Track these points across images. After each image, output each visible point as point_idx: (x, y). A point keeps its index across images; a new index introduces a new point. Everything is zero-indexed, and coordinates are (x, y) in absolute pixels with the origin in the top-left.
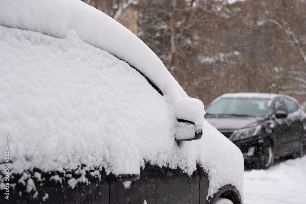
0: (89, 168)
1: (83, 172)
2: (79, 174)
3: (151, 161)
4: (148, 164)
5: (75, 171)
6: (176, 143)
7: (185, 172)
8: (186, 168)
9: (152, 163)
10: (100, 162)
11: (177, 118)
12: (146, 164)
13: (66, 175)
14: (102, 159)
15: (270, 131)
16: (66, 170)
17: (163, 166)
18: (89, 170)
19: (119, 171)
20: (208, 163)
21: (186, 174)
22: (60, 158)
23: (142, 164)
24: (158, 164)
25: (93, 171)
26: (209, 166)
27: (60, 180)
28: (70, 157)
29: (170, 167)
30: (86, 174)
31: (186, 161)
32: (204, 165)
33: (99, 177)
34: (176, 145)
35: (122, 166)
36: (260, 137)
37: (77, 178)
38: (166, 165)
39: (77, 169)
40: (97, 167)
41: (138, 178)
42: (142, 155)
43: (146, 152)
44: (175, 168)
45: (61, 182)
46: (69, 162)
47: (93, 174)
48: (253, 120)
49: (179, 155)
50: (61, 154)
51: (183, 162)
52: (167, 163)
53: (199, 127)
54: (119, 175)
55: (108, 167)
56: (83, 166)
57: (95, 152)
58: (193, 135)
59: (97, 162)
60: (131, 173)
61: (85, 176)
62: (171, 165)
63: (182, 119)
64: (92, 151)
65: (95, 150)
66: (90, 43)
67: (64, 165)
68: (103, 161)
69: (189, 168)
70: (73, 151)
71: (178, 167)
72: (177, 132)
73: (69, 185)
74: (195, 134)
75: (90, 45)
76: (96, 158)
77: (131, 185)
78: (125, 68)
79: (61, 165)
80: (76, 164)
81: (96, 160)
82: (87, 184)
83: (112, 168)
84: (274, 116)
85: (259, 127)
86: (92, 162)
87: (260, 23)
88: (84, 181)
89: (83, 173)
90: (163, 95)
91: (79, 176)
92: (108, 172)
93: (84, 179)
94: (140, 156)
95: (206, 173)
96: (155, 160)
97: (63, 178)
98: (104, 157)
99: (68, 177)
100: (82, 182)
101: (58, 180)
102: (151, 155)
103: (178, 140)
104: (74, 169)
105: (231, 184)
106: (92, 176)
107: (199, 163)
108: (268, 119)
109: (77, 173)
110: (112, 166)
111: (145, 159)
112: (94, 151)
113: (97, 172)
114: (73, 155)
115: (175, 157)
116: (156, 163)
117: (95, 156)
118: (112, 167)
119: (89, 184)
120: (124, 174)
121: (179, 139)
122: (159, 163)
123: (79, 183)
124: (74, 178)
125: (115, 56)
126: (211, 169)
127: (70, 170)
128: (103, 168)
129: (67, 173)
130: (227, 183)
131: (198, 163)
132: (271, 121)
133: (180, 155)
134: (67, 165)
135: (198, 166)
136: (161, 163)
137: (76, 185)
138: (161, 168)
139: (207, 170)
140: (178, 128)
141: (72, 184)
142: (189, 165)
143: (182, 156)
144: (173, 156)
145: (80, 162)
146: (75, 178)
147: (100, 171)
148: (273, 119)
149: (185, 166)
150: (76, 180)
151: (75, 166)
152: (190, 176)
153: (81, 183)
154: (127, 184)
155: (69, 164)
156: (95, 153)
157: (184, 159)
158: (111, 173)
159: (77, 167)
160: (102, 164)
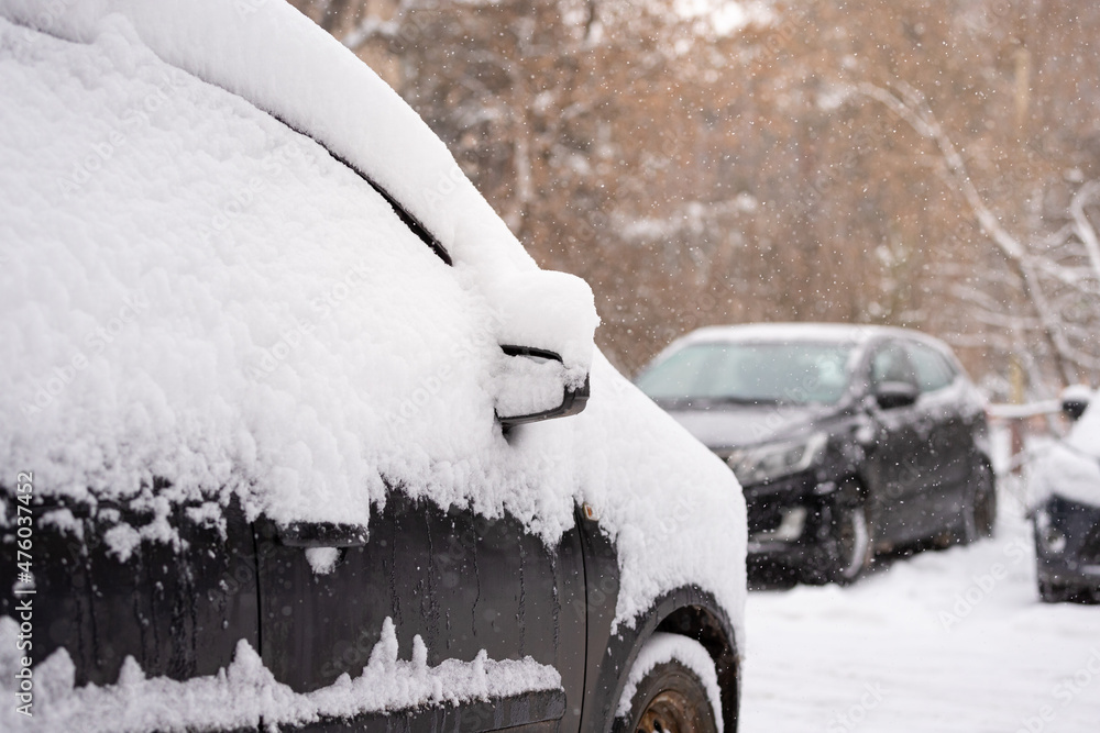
0: (183, 492)
1: (162, 505)
2: (147, 510)
3: (407, 485)
4: (396, 495)
5: (130, 499)
6: (499, 429)
7: (533, 533)
8: (534, 518)
9: (414, 492)
10: (223, 474)
11: (503, 343)
12: (391, 492)
13: (98, 512)
14: (228, 465)
15: (859, 454)
16: (97, 495)
17: (451, 505)
18: (181, 499)
19: (293, 511)
20: (617, 507)
21: (536, 541)
22: (77, 450)
23: (377, 492)
24: (432, 496)
25: (197, 504)
26: (620, 519)
27: (78, 527)
28: (113, 449)
29: (477, 509)
30: (172, 514)
31: (535, 493)
32: (600, 513)
33: (218, 526)
34: (501, 437)
35: (303, 493)
36: (822, 475)
37: (141, 525)
38: (463, 504)
39: (137, 495)
40: (213, 493)
41: (361, 538)
42: (375, 460)
43: (390, 453)
44: (498, 518)
45: (80, 533)
46: (109, 467)
47: (196, 515)
48: (799, 417)
49: (509, 475)
50: (78, 436)
51: (526, 496)
52: (466, 498)
53: (578, 367)
54: (291, 525)
55: (253, 493)
56: (161, 484)
57: (204, 439)
58: (557, 399)
59: (213, 474)
60: (336, 520)
61: (168, 518)
62: (482, 504)
63: (519, 344)
64: (194, 435)
65: (202, 432)
66: (187, 68)
67: (92, 476)
68: (232, 472)
69: (545, 517)
70: (122, 429)
71: (508, 514)
72: (501, 391)
73: (109, 548)
74: (562, 395)
75: (186, 74)
76: (207, 459)
77: (336, 563)
78: (315, 162)
79: (80, 476)
80: (136, 477)
81: (209, 468)
82: (177, 550)
83: (267, 498)
84: (870, 402)
85: (818, 441)
86: (195, 472)
87: (830, 101)
88: (165, 538)
89: (159, 509)
90: (451, 265)
91: (148, 517)
92: (252, 514)
93: (162, 530)
94: (369, 463)
95: (608, 540)
96: (424, 483)
97: (88, 520)
98: (236, 459)
99: (106, 517)
100: (157, 541)
101: (69, 528)
102: (408, 463)
103: (505, 418)
104: (129, 491)
105: (700, 585)
106: (192, 522)
107: (583, 505)
108: (850, 412)
109: (138, 509)
110: (265, 492)
111: (386, 475)
112: (199, 435)
113: (210, 510)
114: (123, 445)
115: (495, 475)
116: (428, 493)
117: (204, 453)
118: (268, 496)
119: (181, 548)
120: (309, 521)
121: (508, 415)
122: (439, 494)
123: (145, 543)
124: (127, 526)
125: (278, 119)
126: (627, 527)
127: (114, 497)
128: (235, 498)
129: (104, 504)
130: (686, 579)
131: (580, 504)
132: (862, 420)
133: (515, 472)
134: (104, 478)
135: (579, 513)
136: (444, 494)
137: (135, 548)
138: (447, 510)
139: (614, 532)
140: (506, 375)
141: (119, 543)
142: (546, 508)
143: (523, 477)
144: (487, 473)
145: (151, 471)
146: (133, 526)
147: (221, 506)
148: (869, 413)
149: (533, 513)
150: (134, 531)
151: (131, 481)
152: (552, 548)
153: (153, 543)
154: (322, 558)
155: (108, 474)
156: (204, 444)
157: (529, 486)
158: (263, 515)
159: (137, 487)
160: (229, 481)
